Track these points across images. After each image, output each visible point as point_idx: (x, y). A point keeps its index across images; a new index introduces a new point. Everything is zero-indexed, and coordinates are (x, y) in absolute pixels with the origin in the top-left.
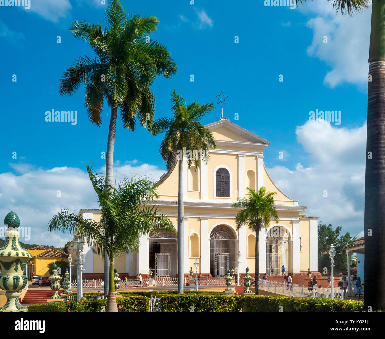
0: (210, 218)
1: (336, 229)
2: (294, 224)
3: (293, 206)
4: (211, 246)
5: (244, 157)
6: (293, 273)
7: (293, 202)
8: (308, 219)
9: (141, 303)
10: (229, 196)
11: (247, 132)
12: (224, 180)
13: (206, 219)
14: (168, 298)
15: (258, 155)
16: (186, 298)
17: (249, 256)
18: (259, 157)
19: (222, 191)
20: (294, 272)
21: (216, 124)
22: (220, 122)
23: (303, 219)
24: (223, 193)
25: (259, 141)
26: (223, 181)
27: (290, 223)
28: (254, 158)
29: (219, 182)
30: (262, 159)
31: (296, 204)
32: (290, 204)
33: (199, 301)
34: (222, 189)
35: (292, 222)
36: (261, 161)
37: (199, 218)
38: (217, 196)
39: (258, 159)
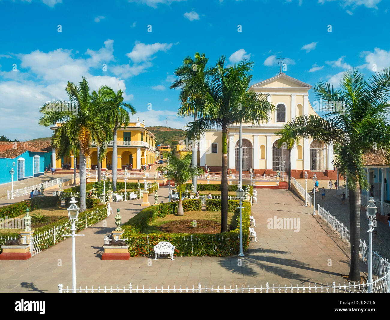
0: (273, 135)
4: (273, 152)
5: (295, 96)
6: (328, 170)
10: (285, 121)
11: (296, 80)
13: (270, 136)
15: (304, 94)
17: (299, 159)
18: (305, 96)
19: (280, 118)
21: (276, 77)
24: (281, 119)
25: (305, 85)
26: (281, 112)
30: (308, 97)
34: (280, 117)
37: (266, 135)
38: (277, 121)
39: (305, 97)
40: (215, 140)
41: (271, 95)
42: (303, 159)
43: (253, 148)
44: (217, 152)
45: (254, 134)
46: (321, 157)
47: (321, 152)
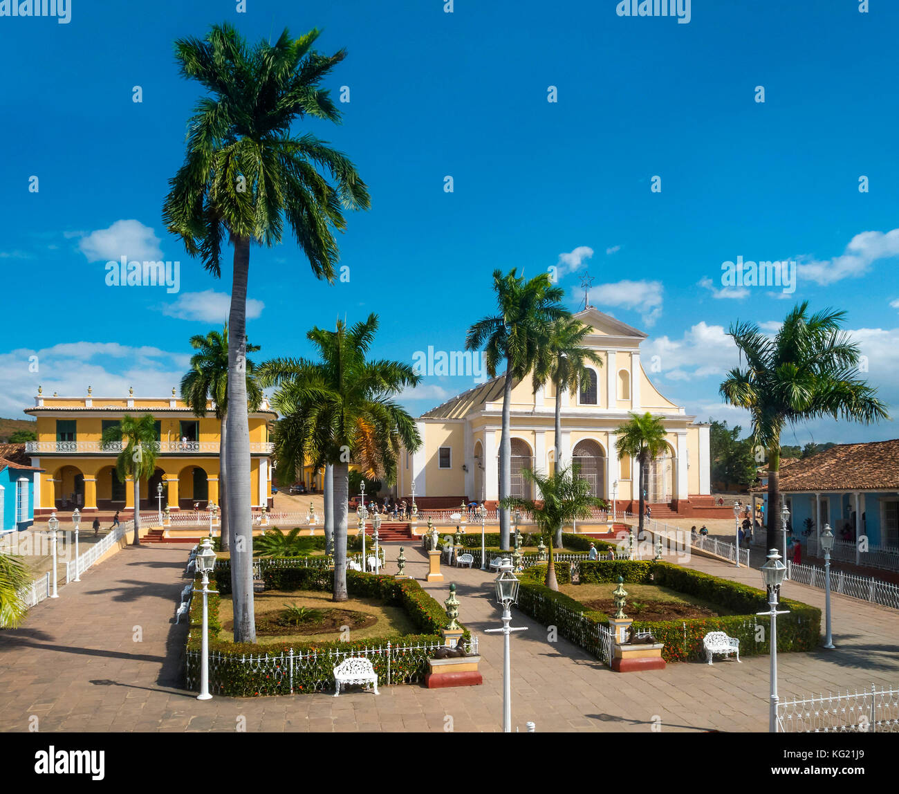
0: (573, 431)
1: (733, 430)
2: (680, 438)
3: (679, 414)
5: (615, 353)
7: (680, 410)
8: (697, 426)
9: (564, 568)
10: (596, 403)
12: (590, 383)
13: (568, 432)
14: (587, 564)
15: (633, 350)
16: (604, 564)
17: (622, 478)
18: (635, 354)
19: (587, 397)
20: (679, 499)
21: (580, 314)
22: (586, 312)
23: (690, 427)
24: (589, 399)
25: (634, 333)
27: (675, 436)
28: (629, 354)
30: (638, 356)
31: (682, 412)
32: (676, 413)
33: (615, 567)
34: (587, 394)
35: (677, 434)
36: (636, 358)
38: (580, 403)
39: (633, 356)
40: (446, 441)
42: (632, 478)
43: (534, 456)
44: (449, 467)
45: (536, 429)
46: (657, 475)
47: (657, 466)
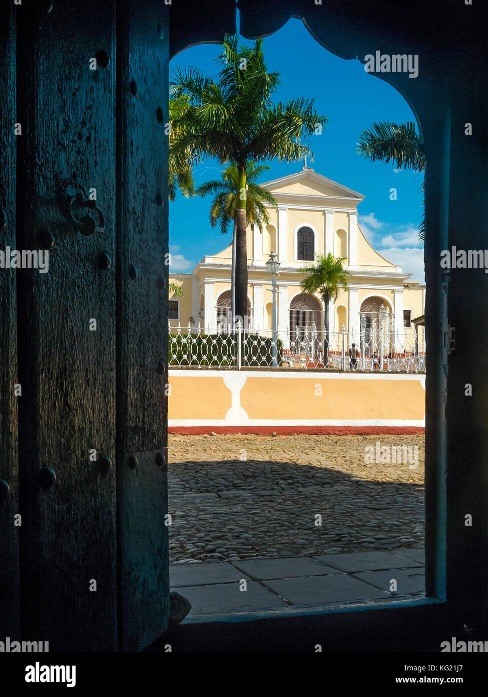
0: (290, 285)
2: (397, 294)
3: (396, 272)
4: (291, 318)
5: (332, 213)
6: (394, 353)
7: (396, 267)
8: (421, 288)
10: (313, 259)
11: (335, 183)
12: (308, 241)
13: (285, 286)
15: (350, 211)
18: (351, 214)
19: (304, 254)
20: (395, 351)
21: (297, 175)
22: (302, 174)
23: (414, 288)
26: (306, 243)
27: (391, 293)
29: (302, 243)
30: (356, 216)
31: (399, 271)
32: (391, 270)
34: (305, 252)
35: (393, 291)
36: (354, 218)
37: (277, 285)
38: (298, 259)
39: (350, 216)
41: (287, 209)
42: (349, 331)
43: (252, 307)
45: (253, 282)
